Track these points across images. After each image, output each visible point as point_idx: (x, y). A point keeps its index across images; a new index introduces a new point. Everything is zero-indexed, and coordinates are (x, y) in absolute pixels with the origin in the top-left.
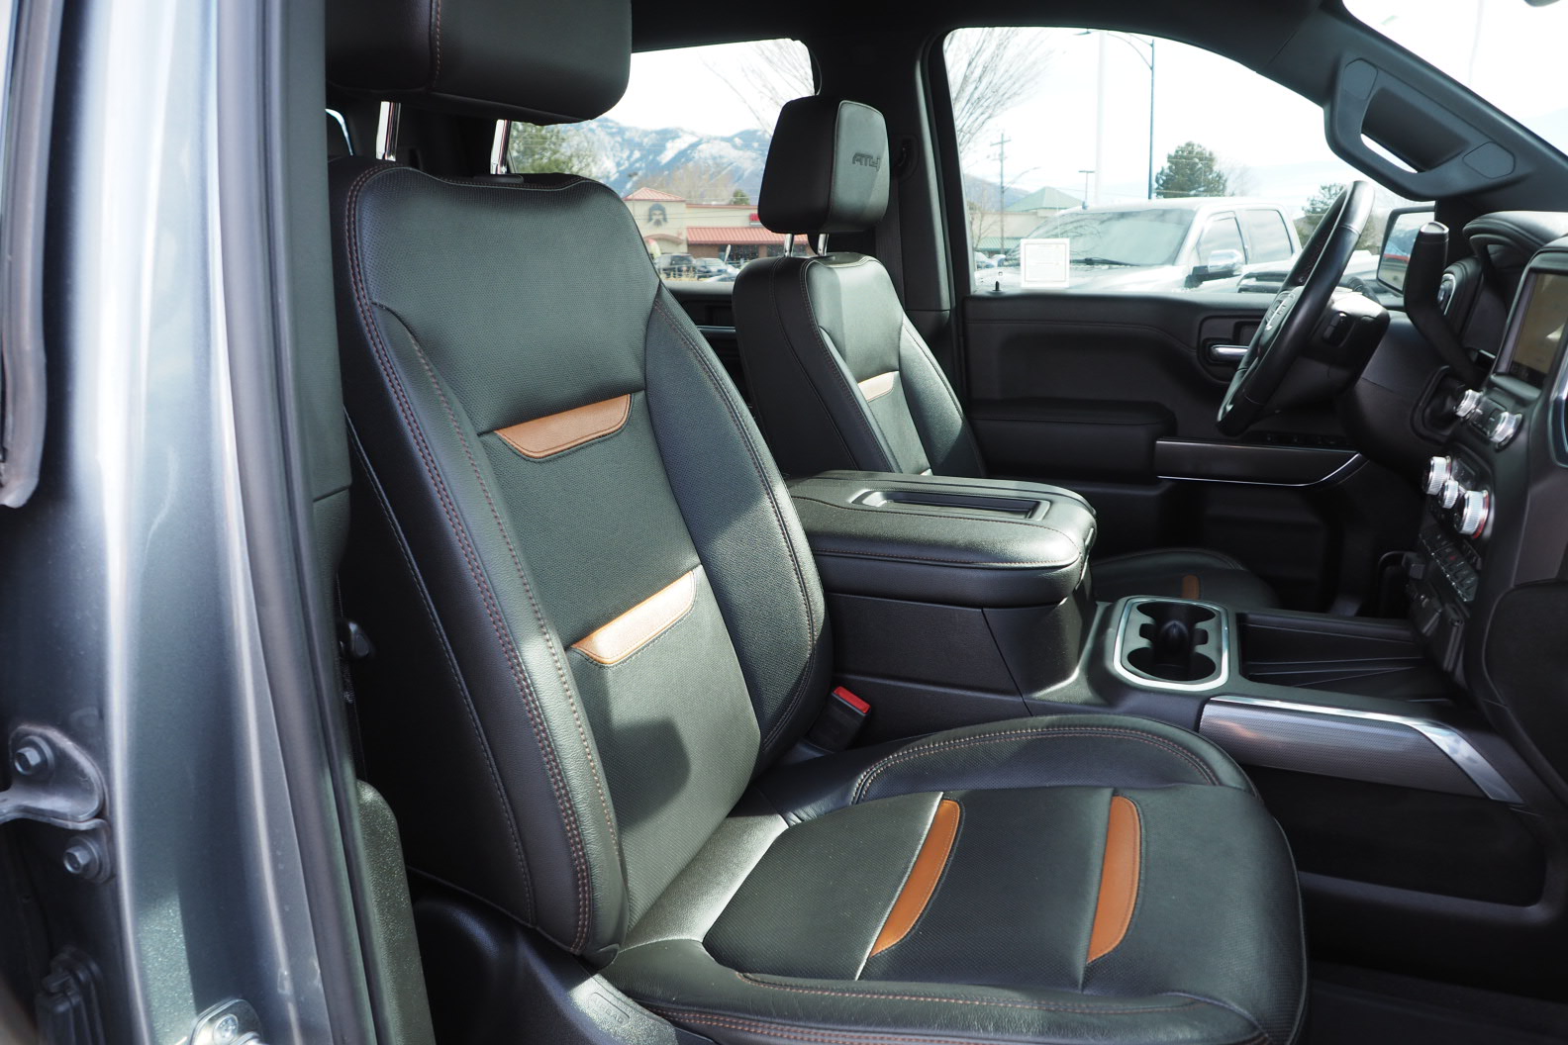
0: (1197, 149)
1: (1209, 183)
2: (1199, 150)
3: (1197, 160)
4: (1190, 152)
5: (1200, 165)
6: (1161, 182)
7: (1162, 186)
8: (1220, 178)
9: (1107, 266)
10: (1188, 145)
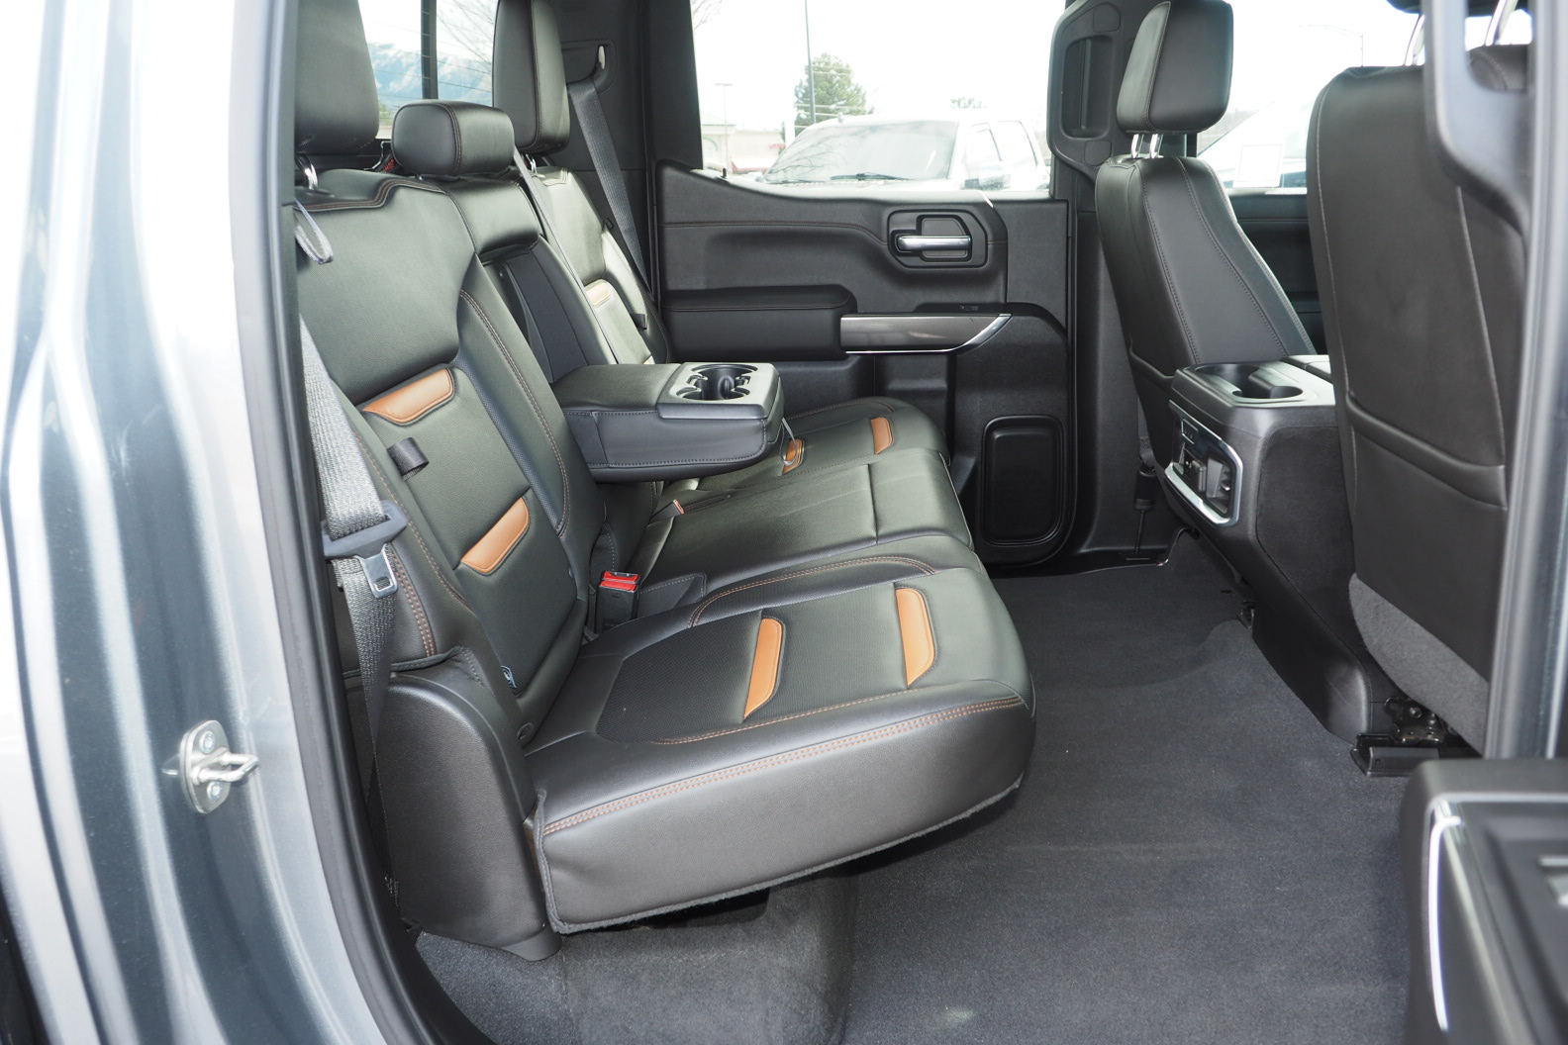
0: (833, 61)
1: (849, 97)
2: (835, 61)
3: (833, 72)
4: (827, 64)
5: (838, 78)
6: (801, 95)
7: (802, 99)
8: (859, 90)
9: (882, 182)
10: (824, 56)
